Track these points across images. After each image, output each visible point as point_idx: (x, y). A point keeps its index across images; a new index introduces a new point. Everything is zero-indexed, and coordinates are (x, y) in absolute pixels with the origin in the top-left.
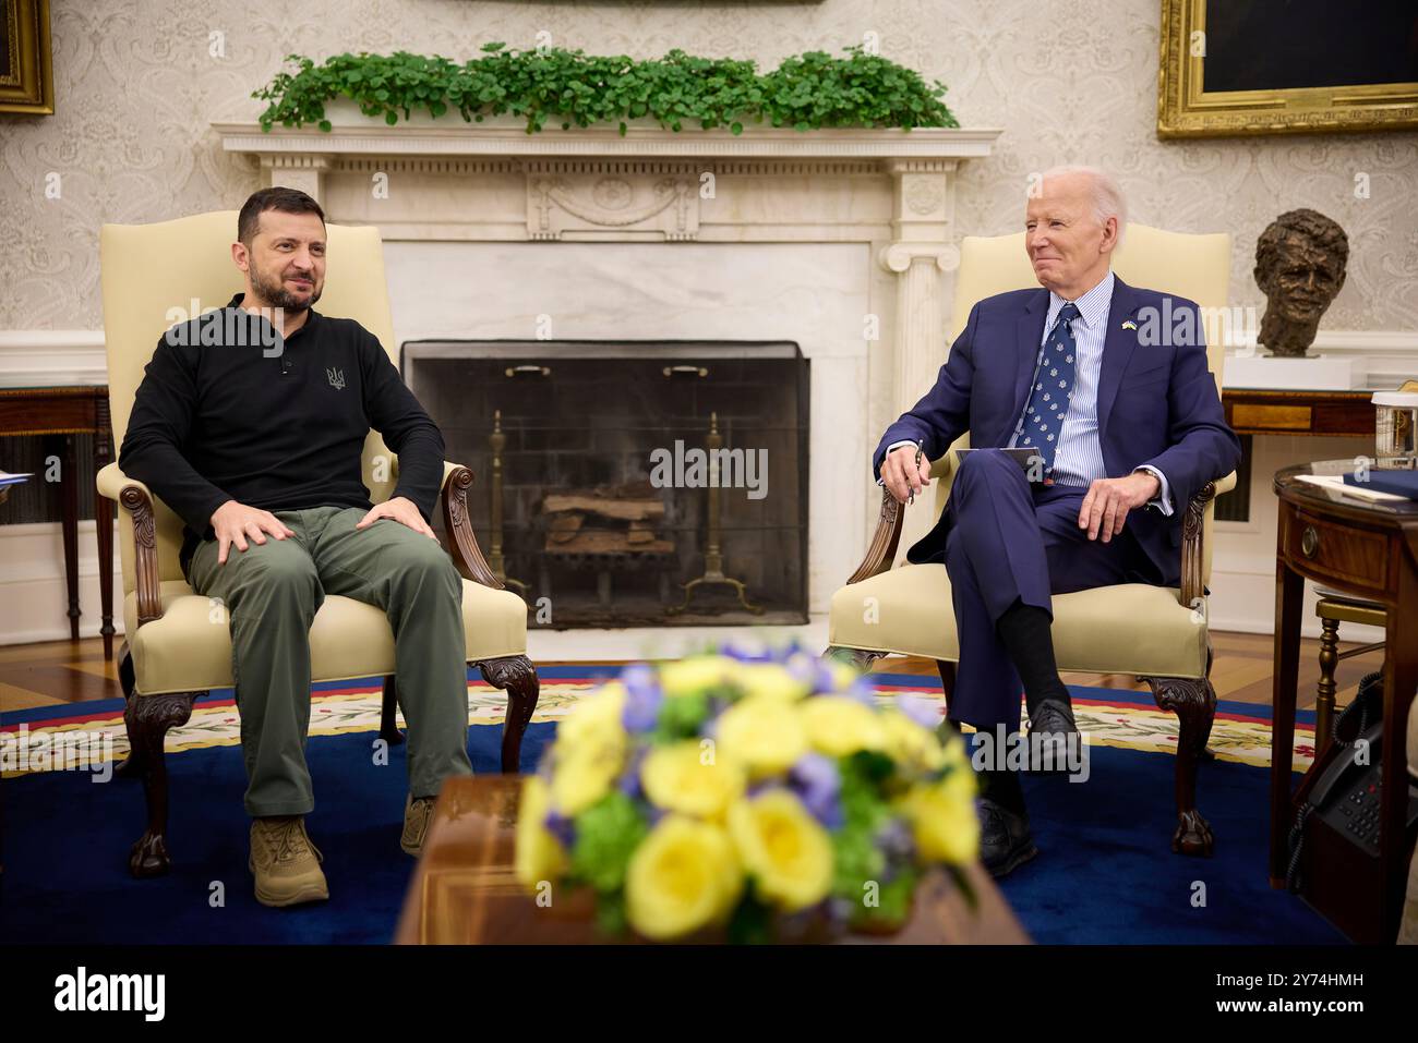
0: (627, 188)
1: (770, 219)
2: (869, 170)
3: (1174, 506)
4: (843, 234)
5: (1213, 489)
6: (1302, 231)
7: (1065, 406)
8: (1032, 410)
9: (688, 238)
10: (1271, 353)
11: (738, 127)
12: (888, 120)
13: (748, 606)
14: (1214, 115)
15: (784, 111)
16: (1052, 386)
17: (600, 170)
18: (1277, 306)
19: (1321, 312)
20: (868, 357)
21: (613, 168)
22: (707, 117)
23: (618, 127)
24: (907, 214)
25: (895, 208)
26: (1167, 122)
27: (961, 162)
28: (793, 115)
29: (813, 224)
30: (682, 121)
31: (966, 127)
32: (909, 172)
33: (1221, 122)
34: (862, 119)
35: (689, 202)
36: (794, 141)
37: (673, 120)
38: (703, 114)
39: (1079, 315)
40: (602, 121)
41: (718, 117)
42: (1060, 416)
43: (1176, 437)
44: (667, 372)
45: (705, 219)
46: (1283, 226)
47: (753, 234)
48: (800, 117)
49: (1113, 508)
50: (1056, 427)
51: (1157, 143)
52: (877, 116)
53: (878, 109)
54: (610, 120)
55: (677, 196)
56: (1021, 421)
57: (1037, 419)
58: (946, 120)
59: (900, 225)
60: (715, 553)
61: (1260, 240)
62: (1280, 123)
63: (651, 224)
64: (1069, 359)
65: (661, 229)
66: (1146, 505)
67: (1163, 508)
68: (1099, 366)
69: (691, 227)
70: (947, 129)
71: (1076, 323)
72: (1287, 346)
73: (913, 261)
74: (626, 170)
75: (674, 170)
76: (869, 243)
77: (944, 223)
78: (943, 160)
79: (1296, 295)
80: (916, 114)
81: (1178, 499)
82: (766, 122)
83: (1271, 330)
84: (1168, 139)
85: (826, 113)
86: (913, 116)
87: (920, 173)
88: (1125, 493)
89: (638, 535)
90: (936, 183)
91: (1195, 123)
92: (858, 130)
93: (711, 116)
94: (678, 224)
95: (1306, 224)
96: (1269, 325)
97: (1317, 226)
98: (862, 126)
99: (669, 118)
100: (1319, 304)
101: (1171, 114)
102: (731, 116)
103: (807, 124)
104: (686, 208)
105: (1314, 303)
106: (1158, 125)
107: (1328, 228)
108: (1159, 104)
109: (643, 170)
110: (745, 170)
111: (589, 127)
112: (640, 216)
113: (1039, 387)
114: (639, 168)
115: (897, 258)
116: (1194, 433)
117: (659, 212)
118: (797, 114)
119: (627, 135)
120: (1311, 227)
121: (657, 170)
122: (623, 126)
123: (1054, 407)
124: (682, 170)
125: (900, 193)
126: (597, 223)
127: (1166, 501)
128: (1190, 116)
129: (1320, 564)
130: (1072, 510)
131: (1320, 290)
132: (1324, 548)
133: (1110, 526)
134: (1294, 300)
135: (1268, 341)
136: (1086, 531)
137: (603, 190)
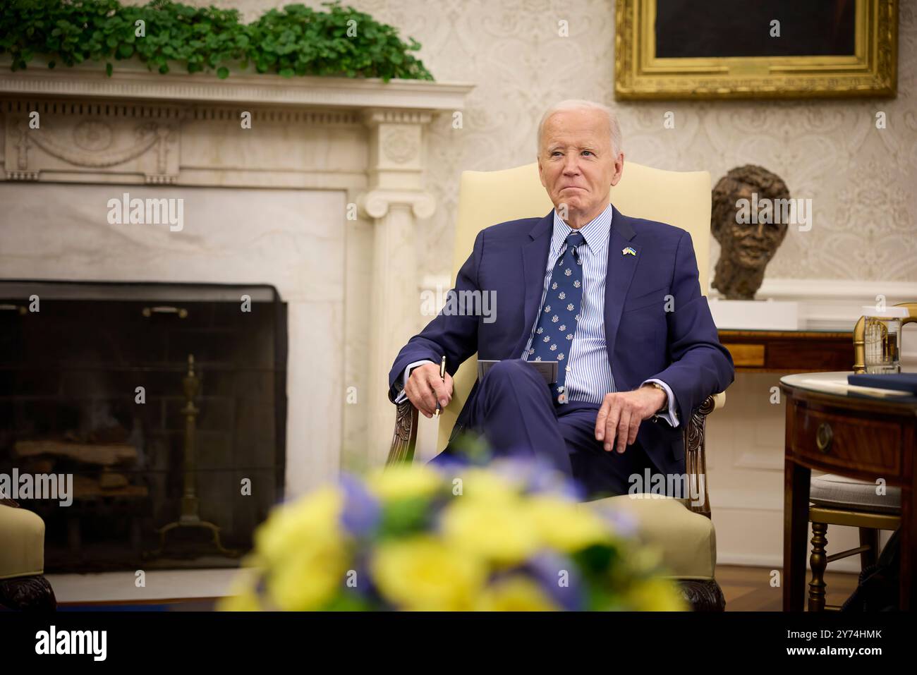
0: (107, 130)
1: (248, 165)
2: (346, 119)
3: (679, 418)
4: (321, 181)
5: (712, 402)
6: (751, 184)
7: (572, 328)
8: (540, 331)
9: (168, 181)
10: (723, 296)
11: (224, 72)
12: (369, 70)
13: (224, 550)
14: (666, 79)
15: (270, 58)
16: (560, 308)
17: (81, 112)
18: (730, 252)
19: (768, 259)
20: (344, 302)
21: (94, 110)
22: (194, 60)
23: (104, 68)
24: (384, 163)
25: (372, 157)
26: (623, 84)
27: (434, 114)
28: (278, 62)
29: (291, 171)
30: (170, 64)
31: (440, 79)
32: (386, 122)
33: (672, 85)
34: (344, 68)
35: (169, 146)
36: (278, 88)
37: (161, 62)
38: (190, 57)
39: (584, 242)
40: (89, 61)
41: (205, 61)
42: (569, 337)
43: (675, 356)
44: (146, 312)
45: (186, 163)
46: (734, 179)
47: (233, 179)
48: (285, 64)
49: (627, 419)
50: (566, 347)
51: (614, 103)
52: (359, 66)
53: (359, 59)
54: (98, 60)
55: (158, 139)
56: (530, 341)
57: (547, 339)
58: (422, 73)
59: (377, 172)
60: (191, 496)
61: (713, 192)
62: (724, 87)
63: (132, 166)
64: (577, 284)
65: (141, 170)
66: (654, 418)
67: (671, 421)
68: (603, 290)
69: (172, 169)
70: (423, 81)
71: (581, 250)
72: (739, 291)
73: (391, 207)
74: (107, 112)
75: (155, 113)
76: (345, 190)
77: (418, 172)
78: (419, 112)
79: (747, 242)
80: (394, 65)
81: (683, 411)
82: (251, 68)
83: (724, 275)
84: (625, 100)
85: (310, 62)
86: (391, 67)
87: (397, 123)
88: (638, 404)
89: (111, 479)
90: (412, 133)
91: (649, 86)
92: (340, 79)
93: (198, 60)
94: (159, 167)
95: (755, 177)
96: (723, 271)
97: (765, 179)
98: (344, 75)
99: (157, 59)
100: (767, 251)
101: (627, 77)
102: (217, 61)
103: (292, 72)
104: (167, 152)
105: (763, 250)
106: (615, 87)
107: (773, 182)
108: (616, 68)
109: (125, 113)
110: (225, 116)
111: (76, 66)
112: (120, 157)
113: (548, 309)
114: (121, 111)
115: (375, 204)
116: (694, 351)
117: (139, 154)
118: (283, 61)
119: (114, 76)
120: (759, 180)
121: (138, 113)
122: (109, 67)
123: (563, 328)
124: (164, 114)
125: (377, 142)
126: (76, 164)
127: (672, 413)
128: (644, 79)
129: (836, 456)
130: (587, 422)
131: (768, 238)
132: (839, 441)
133: (624, 436)
134: (745, 247)
135: (721, 286)
136: (602, 443)
137: (84, 132)
